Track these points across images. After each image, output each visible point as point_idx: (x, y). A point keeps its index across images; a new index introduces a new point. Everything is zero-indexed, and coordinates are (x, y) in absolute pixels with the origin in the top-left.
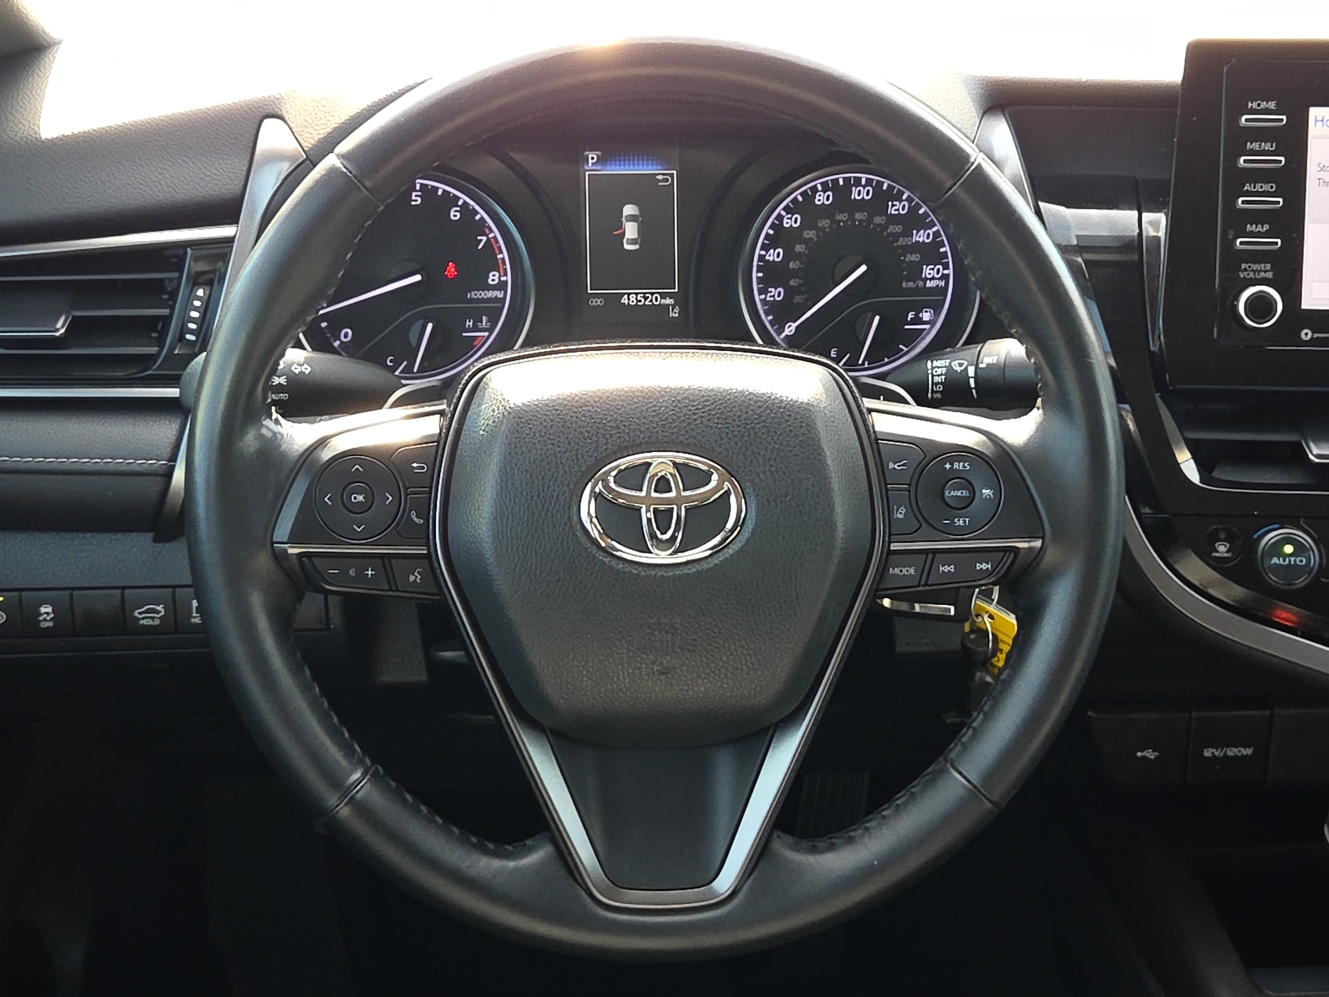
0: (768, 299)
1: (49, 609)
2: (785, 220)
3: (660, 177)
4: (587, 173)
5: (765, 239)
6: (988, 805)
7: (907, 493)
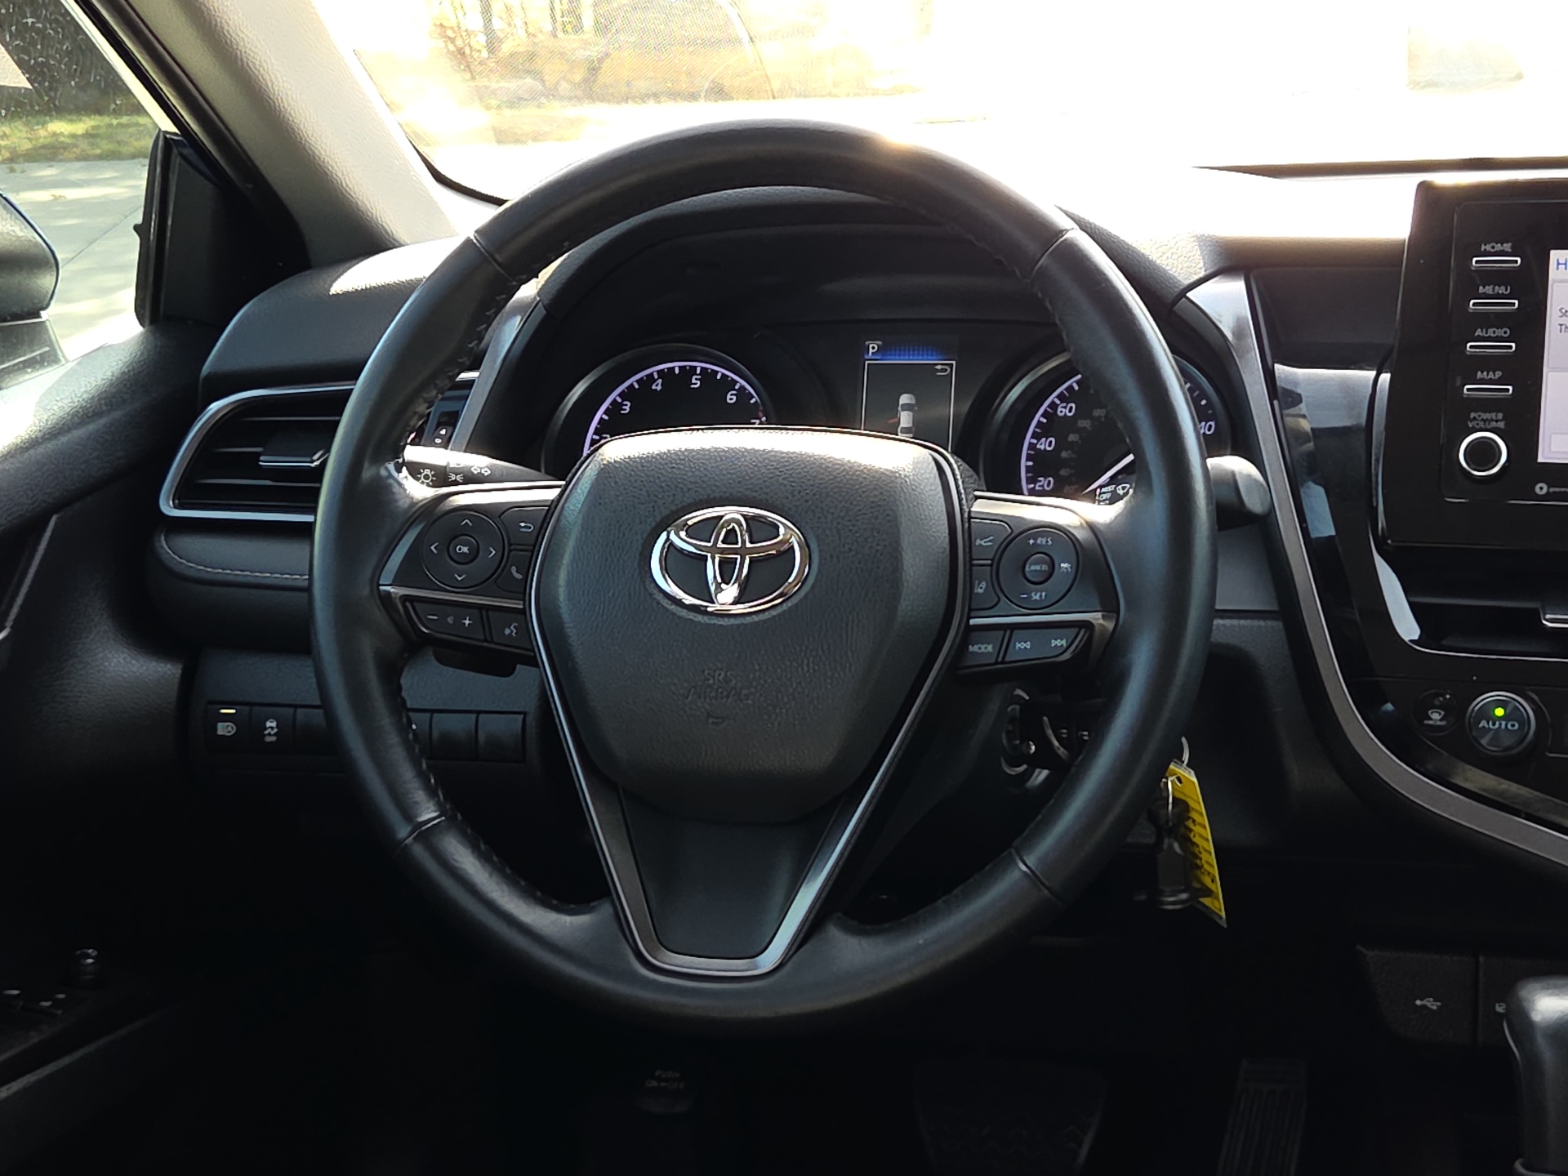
0: (1037, 488)
1: (274, 724)
2: (1059, 409)
3: (939, 367)
4: (867, 362)
5: (1036, 427)
6: (1046, 892)
7: (989, 568)
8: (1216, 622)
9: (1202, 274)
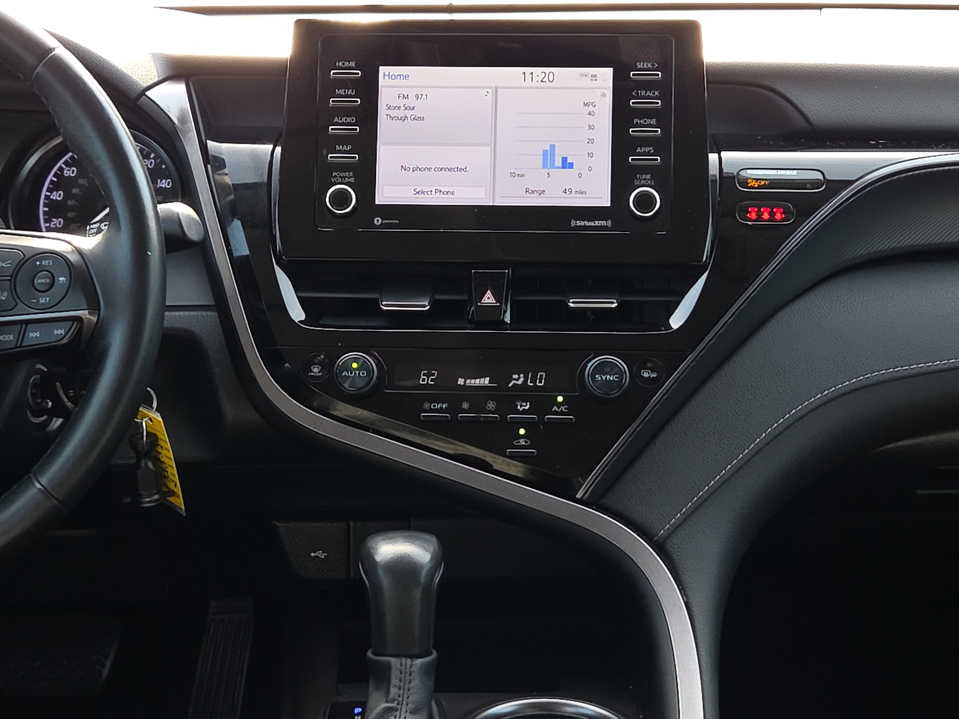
0: (52, 226)
2: (65, 172)
5: (50, 184)
6: (55, 501)
7: (9, 282)
8: (167, 313)
9: (156, 80)
